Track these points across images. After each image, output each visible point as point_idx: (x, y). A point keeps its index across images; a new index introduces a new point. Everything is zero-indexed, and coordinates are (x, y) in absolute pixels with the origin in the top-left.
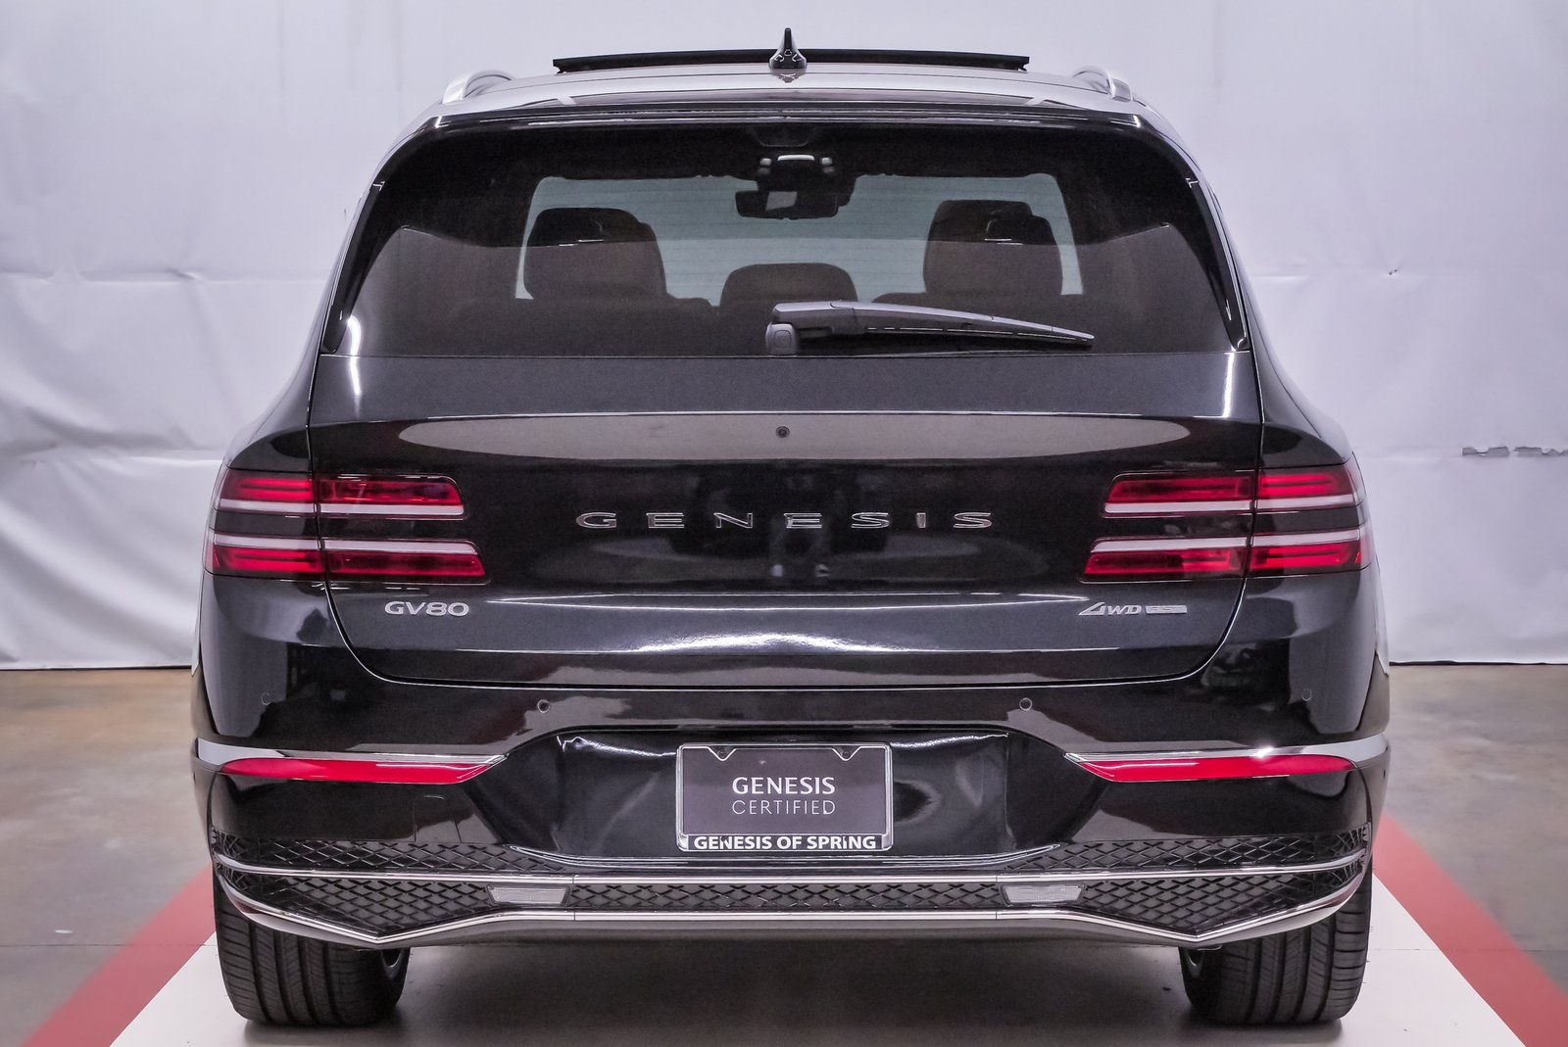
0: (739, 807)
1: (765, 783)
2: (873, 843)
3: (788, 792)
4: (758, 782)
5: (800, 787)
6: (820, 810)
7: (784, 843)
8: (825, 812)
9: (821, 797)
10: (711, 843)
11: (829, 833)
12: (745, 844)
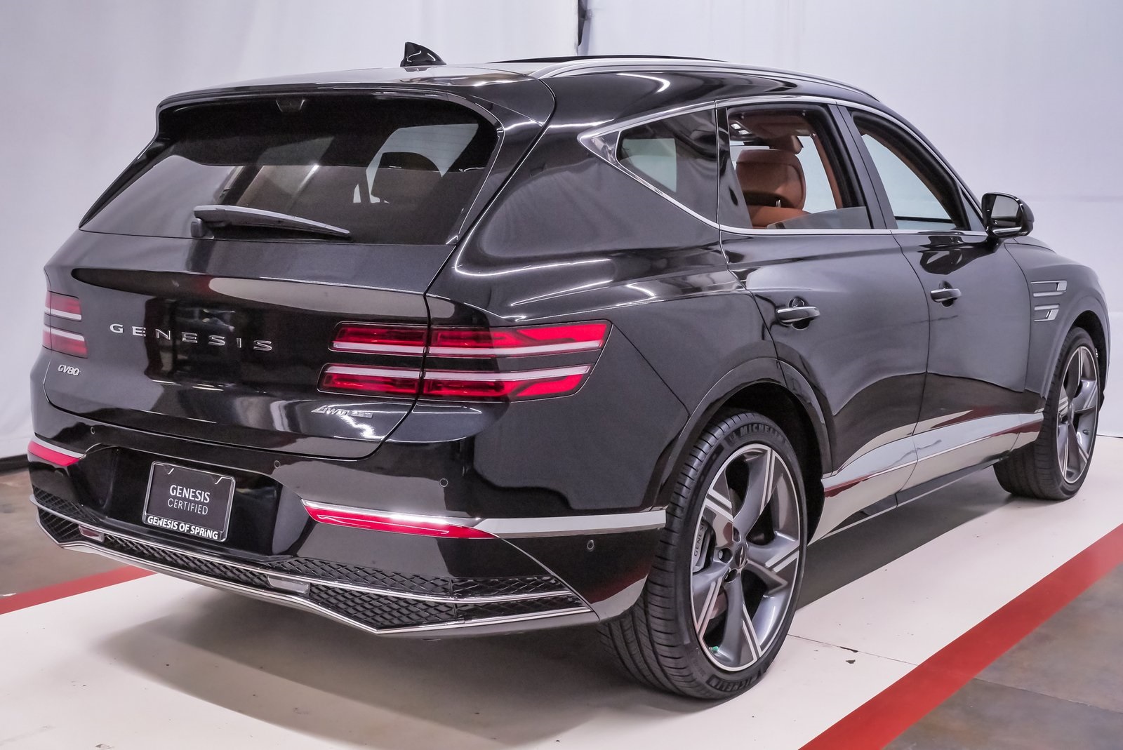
0: (171, 502)
1: (182, 490)
2: (217, 536)
3: (190, 498)
4: (180, 489)
5: (195, 496)
6: (201, 511)
7: (182, 527)
8: (203, 513)
9: (203, 504)
10: (155, 521)
11: (201, 525)
12: (167, 525)
